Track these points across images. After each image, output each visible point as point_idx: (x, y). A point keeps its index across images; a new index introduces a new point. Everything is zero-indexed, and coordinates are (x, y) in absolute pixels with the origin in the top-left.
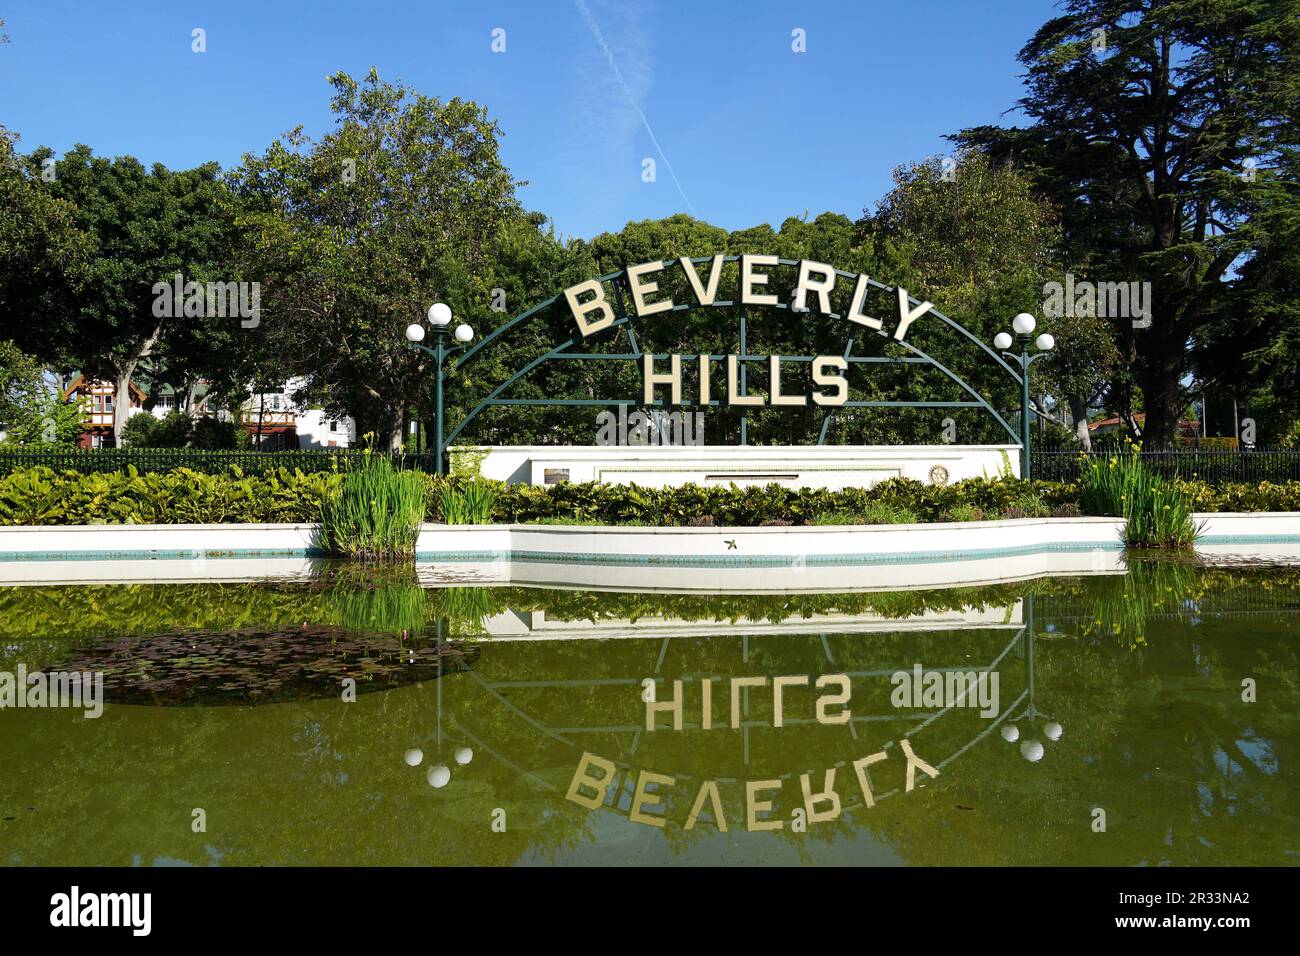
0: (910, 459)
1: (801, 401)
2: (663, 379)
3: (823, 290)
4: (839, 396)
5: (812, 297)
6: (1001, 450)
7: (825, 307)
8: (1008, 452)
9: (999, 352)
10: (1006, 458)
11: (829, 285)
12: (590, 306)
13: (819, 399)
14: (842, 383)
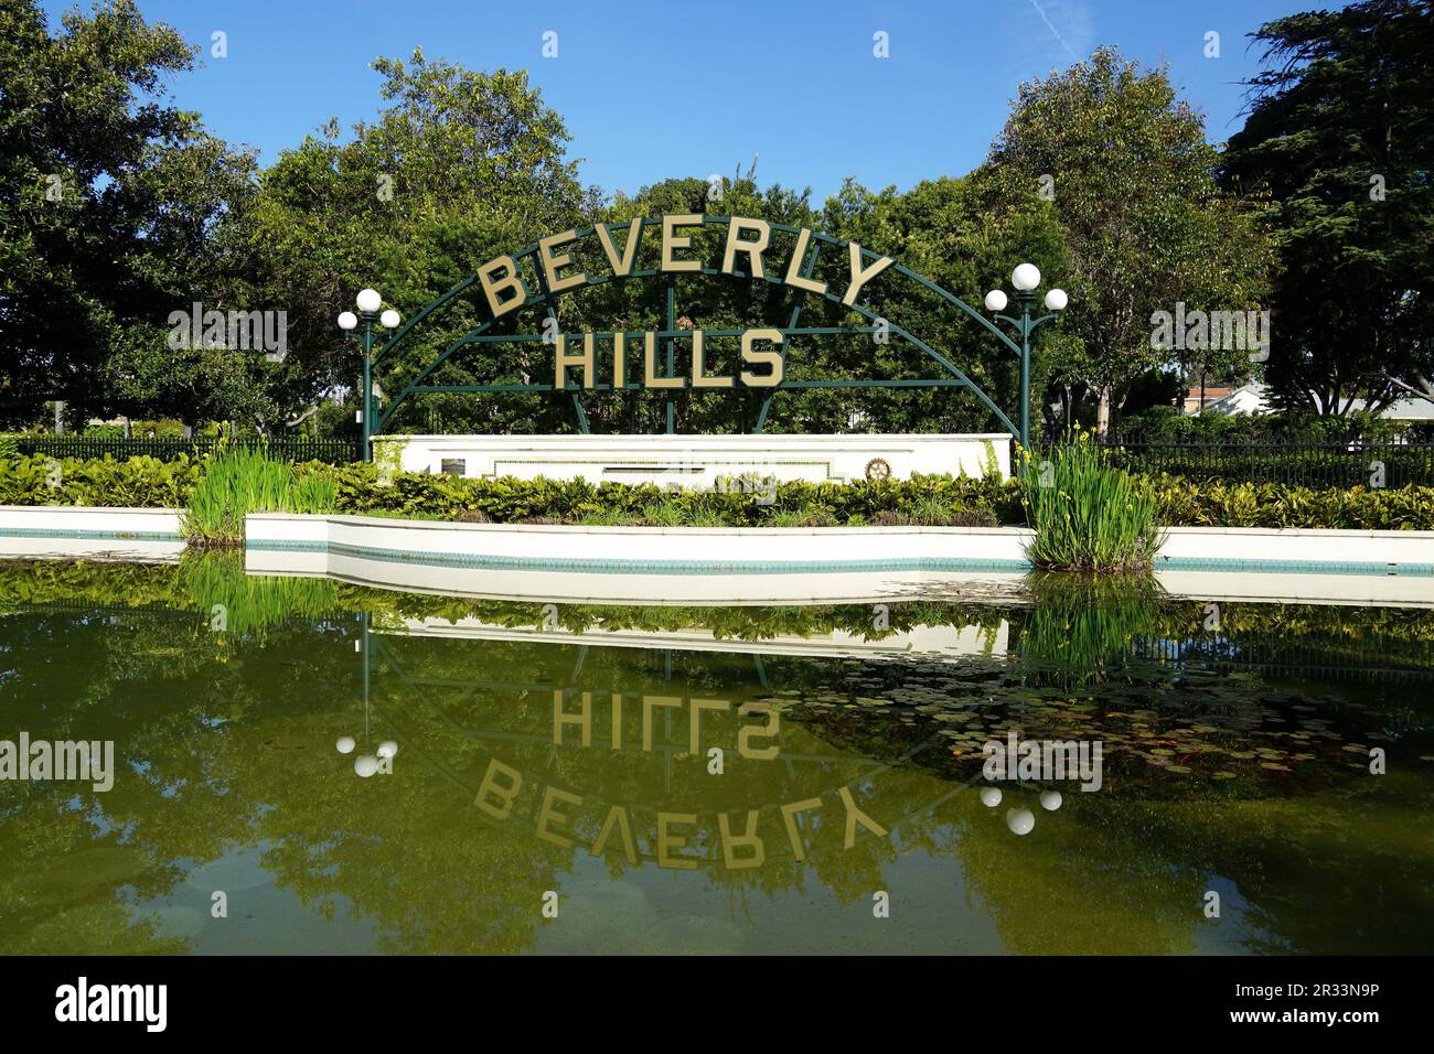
0: (840, 450)
1: (727, 382)
2: (575, 360)
3: (755, 250)
4: (772, 376)
5: (742, 259)
6: (984, 441)
7: (758, 270)
8: (994, 443)
9: (988, 314)
10: (990, 451)
11: (763, 243)
12: (502, 284)
13: (749, 379)
14: (776, 360)
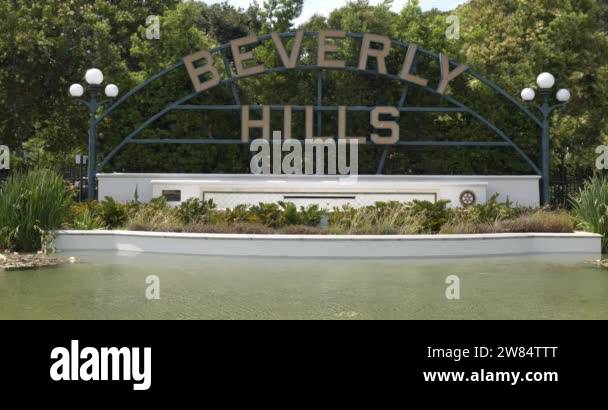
1: (363, 141)
2: (256, 124)
3: (381, 56)
4: (392, 138)
5: (372, 61)
7: (382, 69)
11: (386, 52)
12: (201, 70)
13: (376, 139)
14: (395, 127)
